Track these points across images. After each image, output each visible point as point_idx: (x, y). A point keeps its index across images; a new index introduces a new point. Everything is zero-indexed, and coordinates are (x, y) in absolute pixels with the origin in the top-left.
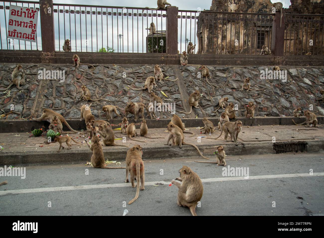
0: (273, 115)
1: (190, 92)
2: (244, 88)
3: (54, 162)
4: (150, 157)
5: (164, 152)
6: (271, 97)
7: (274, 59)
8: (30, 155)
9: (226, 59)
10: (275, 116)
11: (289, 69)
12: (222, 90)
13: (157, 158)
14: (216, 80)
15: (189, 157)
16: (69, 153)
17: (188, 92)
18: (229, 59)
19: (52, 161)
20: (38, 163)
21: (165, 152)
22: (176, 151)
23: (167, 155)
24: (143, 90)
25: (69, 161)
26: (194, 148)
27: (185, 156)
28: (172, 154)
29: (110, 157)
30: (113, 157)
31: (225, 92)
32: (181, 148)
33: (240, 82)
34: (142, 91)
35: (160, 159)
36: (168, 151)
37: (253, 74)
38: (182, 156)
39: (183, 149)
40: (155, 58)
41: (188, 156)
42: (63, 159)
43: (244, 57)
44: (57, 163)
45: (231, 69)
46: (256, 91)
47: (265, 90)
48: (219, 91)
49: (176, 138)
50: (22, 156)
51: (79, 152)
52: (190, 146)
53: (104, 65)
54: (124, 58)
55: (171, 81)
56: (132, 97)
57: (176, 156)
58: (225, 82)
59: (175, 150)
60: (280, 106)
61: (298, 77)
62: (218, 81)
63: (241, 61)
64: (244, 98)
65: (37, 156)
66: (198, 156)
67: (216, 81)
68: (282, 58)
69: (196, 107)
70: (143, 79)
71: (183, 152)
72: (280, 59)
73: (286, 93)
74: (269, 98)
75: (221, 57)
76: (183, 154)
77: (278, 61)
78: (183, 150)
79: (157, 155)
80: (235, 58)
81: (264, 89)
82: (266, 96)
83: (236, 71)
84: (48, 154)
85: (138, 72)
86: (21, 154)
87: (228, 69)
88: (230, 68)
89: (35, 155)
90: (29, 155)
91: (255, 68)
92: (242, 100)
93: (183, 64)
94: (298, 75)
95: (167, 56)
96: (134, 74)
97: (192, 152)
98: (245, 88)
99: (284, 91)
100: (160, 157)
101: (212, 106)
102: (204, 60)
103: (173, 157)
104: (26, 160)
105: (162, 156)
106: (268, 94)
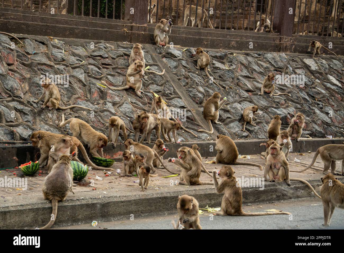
0: (317, 135)
1: (194, 95)
2: (264, 91)
3: (142, 213)
4: (256, 200)
5: (271, 192)
6: (302, 106)
7: (280, 41)
8: (112, 202)
9: (216, 37)
10: (320, 137)
11: (303, 59)
12: (236, 94)
13: (263, 201)
14: (218, 74)
15: (299, 199)
16: (160, 198)
17: (191, 95)
18: (220, 37)
19: (140, 212)
20: (121, 215)
21: (273, 192)
22: (284, 190)
23: (274, 196)
24: (126, 90)
25: (160, 211)
26: (304, 185)
27: (294, 198)
28: (280, 194)
29: (209, 202)
30: (213, 202)
31: (240, 97)
32: (289, 185)
33: (251, 80)
34: (125, 92)
35: (268, 202)
36: (276, 191)
37: (262, 66)
38: (291, 198)
39: (292, 186)
40: (112, 29)
41: (298, 197)
42: (153, 208)
43: (240, 36)
44: (147, 214)
45: (231, 56)
46: (278, 95)
47: (290, 95)
48: (231, 95)
49: (282, 170)
50: (101, 204)
51: (172, 195)
52: (298, 182)
53: (34, 38)
54: (63, 24)
55: (157, 75)
56: (117, 104)
57: (285, 197)
58: (233, 79)
59: (283, 188)
60: (320, 121)
61: (321, 74)
62: (222, 76)
63: (237, 42)
64: (270, 107)
65: (120, 204)
66: (309, 196)
67: (220, 77)
68: (291, 39)
69: (217, 122)
70: (113, 69)
71: (292, 191)
72: (288, 41)
73: (317, 99)
74: (300, 108)
75: (210, 33)
76: (293, 194)
77: (285, 45)
78: (291, 188)
79: (263, 197)
80: (228, 37)
81: (289, 93)
82: (294, 104)
83: (241, 61)
84: (135, 200)
85: (100, 56)
86: (99, 201)
87: (226, 55)
88: (229, 54)
89: (117, 202)
90: (110, 202)
91: (259, 55)
92: (269, 110)
93: (161, 43)
94: (320, 69)
95: (132, 27)
96: (94, 59)
97: (303, 191)
98: (267, 90)
99: (313, 97)
100: (267, 200)
101: (235, 120)
102: (186, 37)
103: (281, 200)
104: (106, 211)
105: (269, 198)
106: (296, 101)
